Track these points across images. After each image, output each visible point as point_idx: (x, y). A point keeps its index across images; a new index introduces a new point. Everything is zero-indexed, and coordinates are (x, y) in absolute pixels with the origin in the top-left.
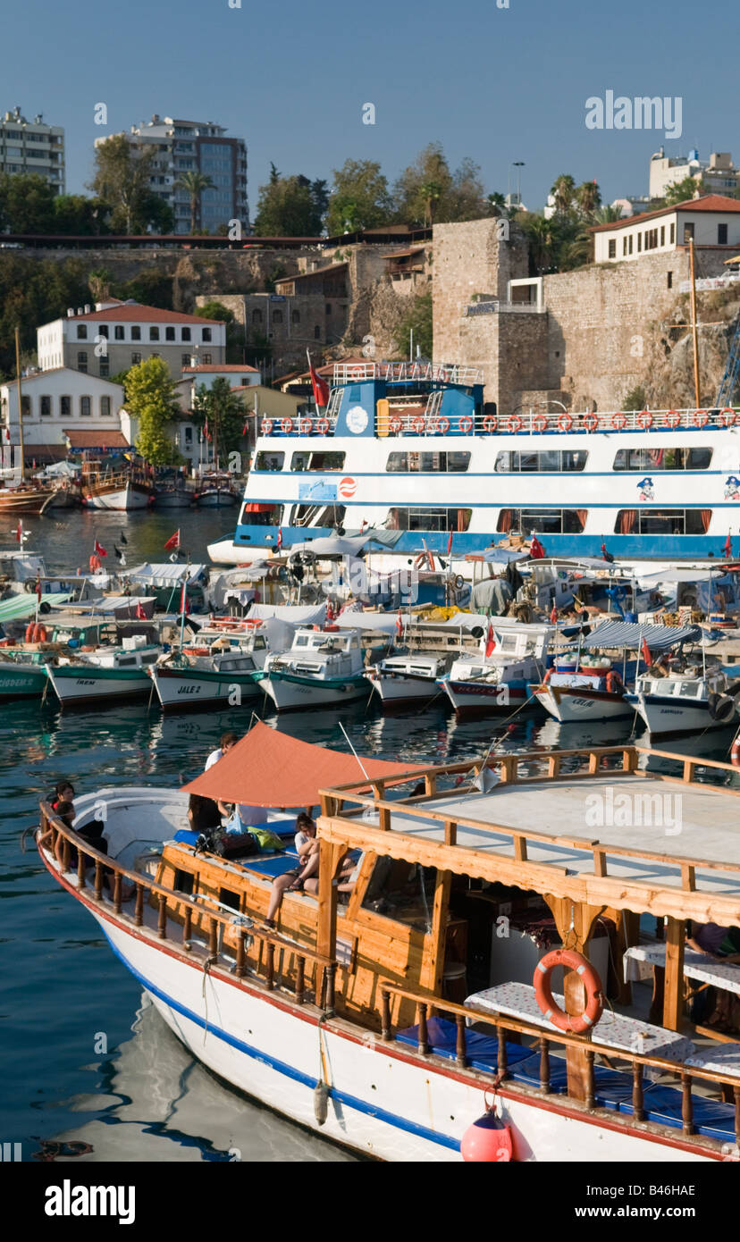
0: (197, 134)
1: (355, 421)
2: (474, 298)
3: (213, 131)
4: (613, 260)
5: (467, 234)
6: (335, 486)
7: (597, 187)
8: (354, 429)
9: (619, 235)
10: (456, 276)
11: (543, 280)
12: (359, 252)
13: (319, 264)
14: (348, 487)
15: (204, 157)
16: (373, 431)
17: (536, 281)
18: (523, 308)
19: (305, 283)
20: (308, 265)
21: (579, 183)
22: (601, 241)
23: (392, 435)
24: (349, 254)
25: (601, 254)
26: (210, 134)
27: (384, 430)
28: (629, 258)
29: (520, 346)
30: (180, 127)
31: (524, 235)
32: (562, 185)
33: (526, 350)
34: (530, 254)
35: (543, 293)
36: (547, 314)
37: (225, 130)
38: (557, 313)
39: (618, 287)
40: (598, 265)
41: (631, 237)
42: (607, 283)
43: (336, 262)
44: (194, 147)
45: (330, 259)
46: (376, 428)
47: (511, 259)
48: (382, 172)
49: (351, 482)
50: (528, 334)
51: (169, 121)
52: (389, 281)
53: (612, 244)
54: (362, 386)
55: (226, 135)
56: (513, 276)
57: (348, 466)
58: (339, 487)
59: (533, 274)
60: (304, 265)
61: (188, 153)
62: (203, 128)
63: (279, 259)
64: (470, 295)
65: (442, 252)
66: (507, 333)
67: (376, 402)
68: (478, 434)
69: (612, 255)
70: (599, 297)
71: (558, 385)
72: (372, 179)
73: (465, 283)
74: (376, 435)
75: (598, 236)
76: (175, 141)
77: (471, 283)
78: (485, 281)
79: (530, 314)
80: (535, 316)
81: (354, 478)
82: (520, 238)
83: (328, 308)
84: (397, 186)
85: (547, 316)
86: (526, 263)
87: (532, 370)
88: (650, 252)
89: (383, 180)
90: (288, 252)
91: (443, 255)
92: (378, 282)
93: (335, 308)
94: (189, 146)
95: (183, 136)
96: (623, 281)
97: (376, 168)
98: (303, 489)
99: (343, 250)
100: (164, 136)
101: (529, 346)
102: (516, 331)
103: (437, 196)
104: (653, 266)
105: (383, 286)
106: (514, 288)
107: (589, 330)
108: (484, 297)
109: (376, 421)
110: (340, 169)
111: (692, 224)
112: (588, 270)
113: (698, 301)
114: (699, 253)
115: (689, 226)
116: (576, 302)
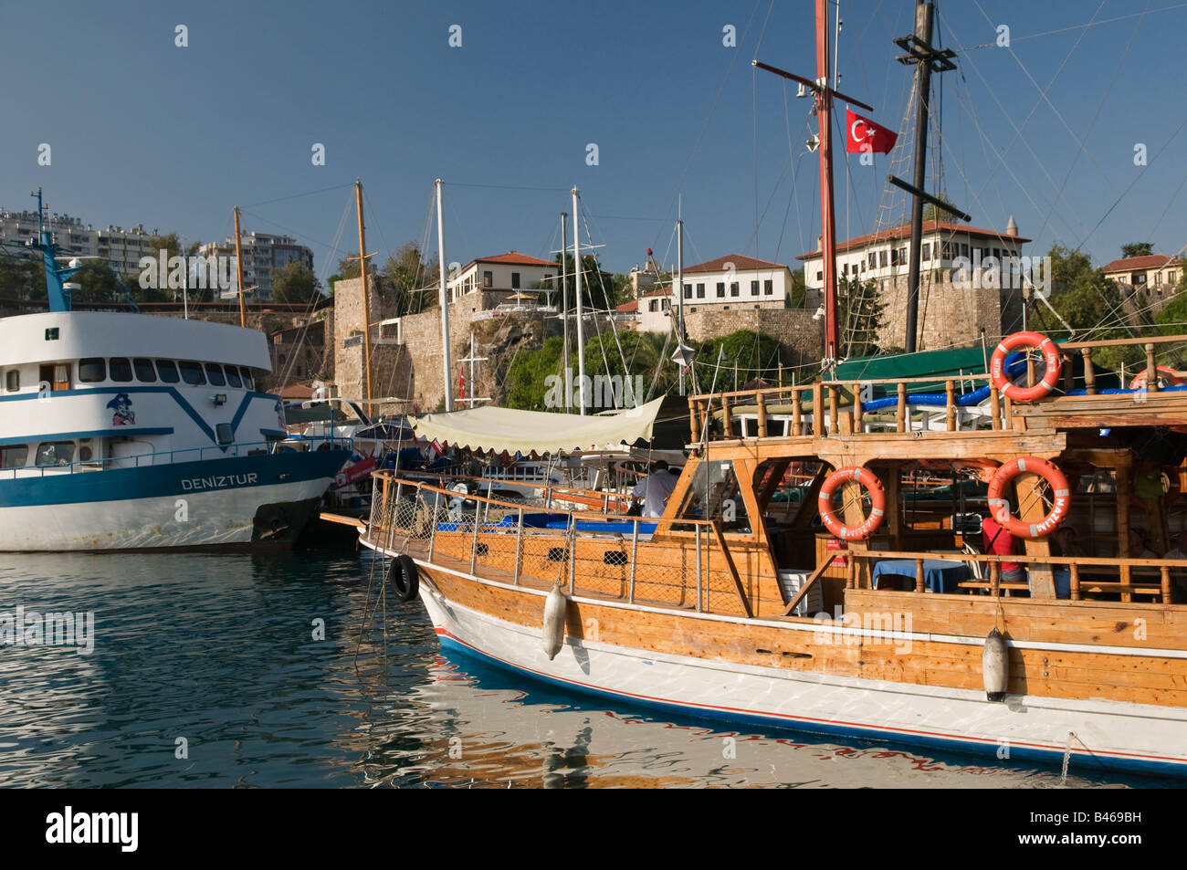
0: (272, 242)
2: (352, 334)
3: (285, 241)
5: (352, 287)
10: (349, 319)
11: (402, 320)
13: (306, 322)
15: (278, 258)
17: (397, 320)
18: (390, 341)
19: (294, 334)
20: (298, 323)
24: (325, 314)
26: (282, 243)
28: (458, 300)
29: (382, 369)
30: (259, 238)
33: (387, 372)
35: (402, 330)
37: (294, 241)
38: (410, 346)
40: (439, 308)
43: (317, 321)
44: (270, 252)
45: (315, 319)
47: (382, 304)
50: (389, 360)
51: (253, 234)
53: (450, 291)
55: (296, 244)
56: (383, 318)
59: (395, 316)
60: (295, 323)
61: (263, 256)
62: (278, 239)
63: (278, 319)
64: (350, 332)
65: (340, 302)
69: (450, 299)
70: (438, 331)
71: (412, 397)
73: (350, 323)
76: (255, 247)
79: (388, 346)
80: (395, 347)
82: (390, 289)
83: (309, 353)
85: (404, 346)
87: (392, 388)
88: (467, 295)
90: (286, 314)
91: (340, 305)
93: (315, 354)
94: (267, 252)
95: (262, 244)
100: (248, 244)
101: (390, 369)
102: (377, 358)
104: (464, 305)
106: (385, 326)
107: (432, 357)
111: (491, 273)
112: (431, 311)
113: (480, 328)
114: (493, 294)
115: (488, 274)
116: (423, 336)
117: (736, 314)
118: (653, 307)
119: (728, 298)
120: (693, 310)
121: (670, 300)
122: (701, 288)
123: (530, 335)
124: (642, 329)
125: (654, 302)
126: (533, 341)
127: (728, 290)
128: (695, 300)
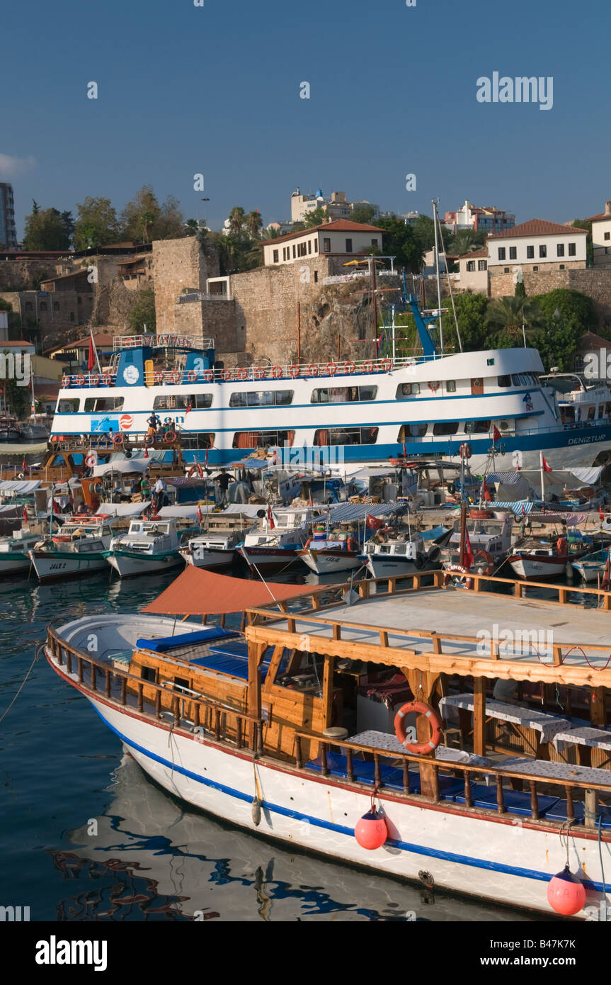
1: (129, 375)
2: (184, 291)
4: (277, 264)
5: (176, 248)
6: (117, 421)
7: (259, 215)
8: (129, 381)
9: (280, 247)
10: (170, 276)
11: (230, 278)
12: (100, 261)
13: (71, 270)
14: (126, 422)
16: (142, 382)
17: (226, 278)
18: (217, 297)
19: (62, 283)
20: (64, 270)
21: (247, 213)
22: (268, 251)
23: (156, 384)
24: (92, 262)
25: (269, 260)
27: (150, 381)
28: (287, 262)
29: (217, 323)
31: (216, 248)
32: (236, 213)
33: (221, 326)
34: (220, 260)
35: (231, 287)
36: (234, 301)
38: (241, 300)
39: (281, 282)
40: (267, 268)
41: (288, 248)
42: (273, 279)
43: (83, 268)
45: (79, 266)
46: (145, 380)
47: (207, 264)
48: (112, 206)
49: (129, 418)
50: (222, 315)
52: (121, 281)
53: (276, 253)
54: (134, 351)
56: (210, 276)
57: (126, 407)
58: (119, 422)
59: (223, 274)
60: (61, 271)
63: (42, 266)
64: (180, 289)
66: (207, 315)
67: (144, 362)
68: (216, 381)
69: (276, 260)
70: (269, 289)
71: (244, 348)
72: (106, 211)
73: (176, 280)
74: (145, 385)
75: (266, 248)
77: (181, 281)
78: (191, 279)
79: (222, 302)
80: (226, 303)
81: (130, 415)
82: (213, 250)
83: (80, 300)
84: (123, 215)
85: (234, 302)
86: (218, 267)
87: (226, 339)
88: (302, 258)
89: (113, 211)
90: (49, 261)
91: (160, 262)
92: (114, 281)
93: (84, 299)
96: (285, 279)
97: (108, 203)
98: (94, 424)
99: (88, 260)
101: (223, 323)
102: (213, 313)
103: (151, 222)
105: (117, 284)
106: (211, 284)
107: (263, 311)
108: (191, 290)
109: (145, 375)
110: (82, 204)
111: (329, 239)
112: (260, 270)
113: (336, 291)
114: (334, 259)
115: (327, 240)
116: (253, 292)
117: (550, 273)
118: (470, 267)
119: (537, 258)
120: (507, 270)
121: (486, 262)
122: (513, 252)
123: (381, 296)
124: (461, 286)
125: (470, 263)
126: (385, 301)
127: (537, 252)
128: (508, 261)
